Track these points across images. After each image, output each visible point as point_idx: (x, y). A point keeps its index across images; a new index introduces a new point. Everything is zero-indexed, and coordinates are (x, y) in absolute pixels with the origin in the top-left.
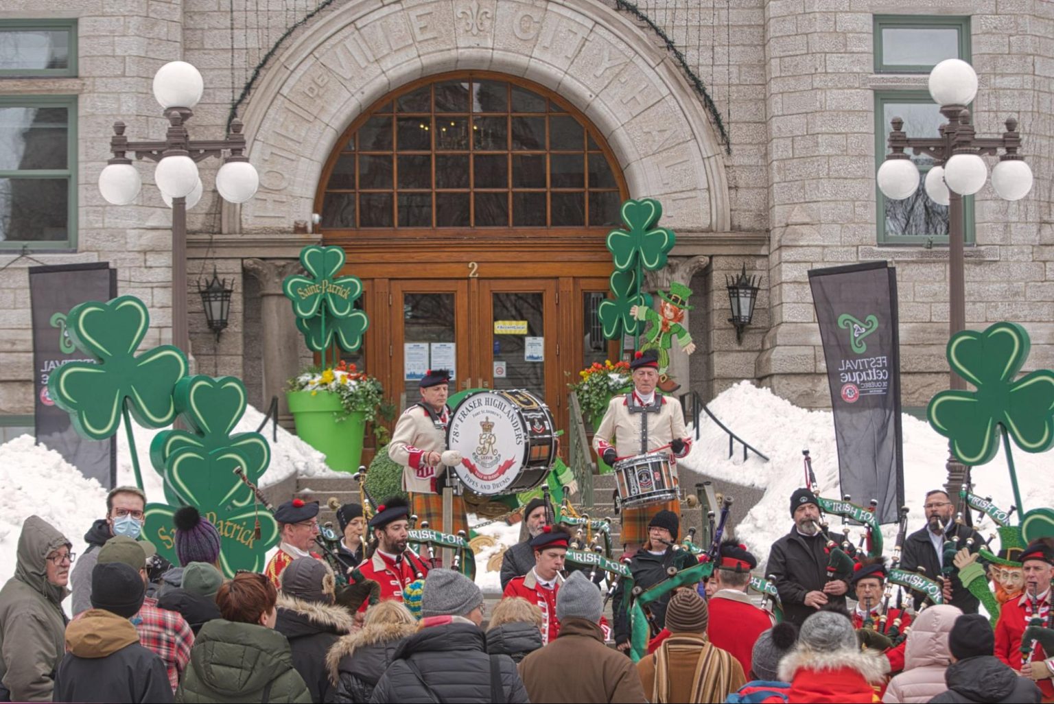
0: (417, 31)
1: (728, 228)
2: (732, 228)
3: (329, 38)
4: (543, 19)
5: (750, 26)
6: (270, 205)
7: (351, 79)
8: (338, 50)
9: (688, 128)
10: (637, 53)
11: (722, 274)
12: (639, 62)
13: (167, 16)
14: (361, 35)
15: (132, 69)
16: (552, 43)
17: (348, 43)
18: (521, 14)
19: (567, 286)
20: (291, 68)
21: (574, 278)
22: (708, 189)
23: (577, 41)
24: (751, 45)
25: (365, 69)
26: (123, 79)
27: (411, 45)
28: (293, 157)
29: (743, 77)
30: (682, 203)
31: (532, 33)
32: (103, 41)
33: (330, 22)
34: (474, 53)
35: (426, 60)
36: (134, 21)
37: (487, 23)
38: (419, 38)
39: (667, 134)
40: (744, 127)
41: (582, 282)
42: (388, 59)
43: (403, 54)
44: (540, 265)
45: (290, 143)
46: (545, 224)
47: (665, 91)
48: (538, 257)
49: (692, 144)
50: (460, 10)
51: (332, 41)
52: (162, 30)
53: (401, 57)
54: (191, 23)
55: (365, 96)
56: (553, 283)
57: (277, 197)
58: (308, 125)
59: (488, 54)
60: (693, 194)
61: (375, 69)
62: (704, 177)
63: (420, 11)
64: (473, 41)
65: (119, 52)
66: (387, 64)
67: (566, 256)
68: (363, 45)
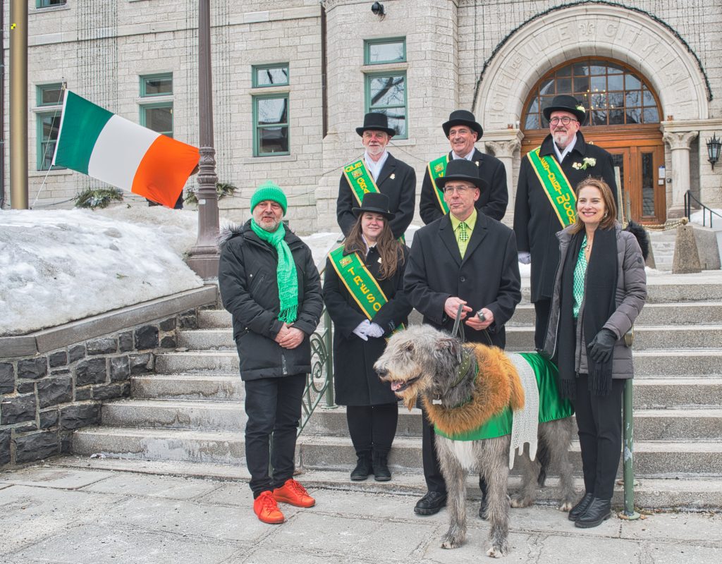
0: (561, 36)
1: (707, 117)
2: (709, 118)
3: (521, 41)
4: (618, 26)
5: (716, 23)
6: (496, 117)
7: (532, 59)
8: (526, 46)
9: (687, 72)
10: (662, 39)
11: (704, 139)
12: (663, 42)
13: (446, 34)
14: (536, 40)
15: (429, 56)
16: (622, 37)
17: (530, 43)
18: (608, 24)
19: (634, 150)
20: (505, 56)
21: (637, 147)
22: (698, 100)
23: (633, 35)
24: (717, 31)
25: (538, 54)
26: (425, 61)
27: (558, 42)
28: (506, 95)
29: (713, 47)
30: (685, 107)
31: (613, 33)
32: (416, 44)
33: (521, 34)
34: (587, 44)
35: (565, 49)
36: (430, 35)
37: (592, 30)
38: (562, 39)
39: (677, 76)
40: (714, 70)
41: (641, 148)
42: (548, 49)
43: (554, 46)
44: (621, 142)
45: (505, 90)
46: (624, 123)
47: (676, 55)
48: (621, 138)
49: (690, 79)
50: (581, 25)
51: (523, 43)
52: (443, 39)
53: (554, 48)
54: (461, 39)
55: (537, 67)
56: (628, 149)
57: (499, 113)
58: (512, 81)
59: (593, 44)
60: (690, 102)
61: (542, 54)
62: (695, 94)
63: (562, 27)
64: (586, 39)
65: (423, 49)
66: (547, 51)
67: (633, 137)
68: (537, 44)
